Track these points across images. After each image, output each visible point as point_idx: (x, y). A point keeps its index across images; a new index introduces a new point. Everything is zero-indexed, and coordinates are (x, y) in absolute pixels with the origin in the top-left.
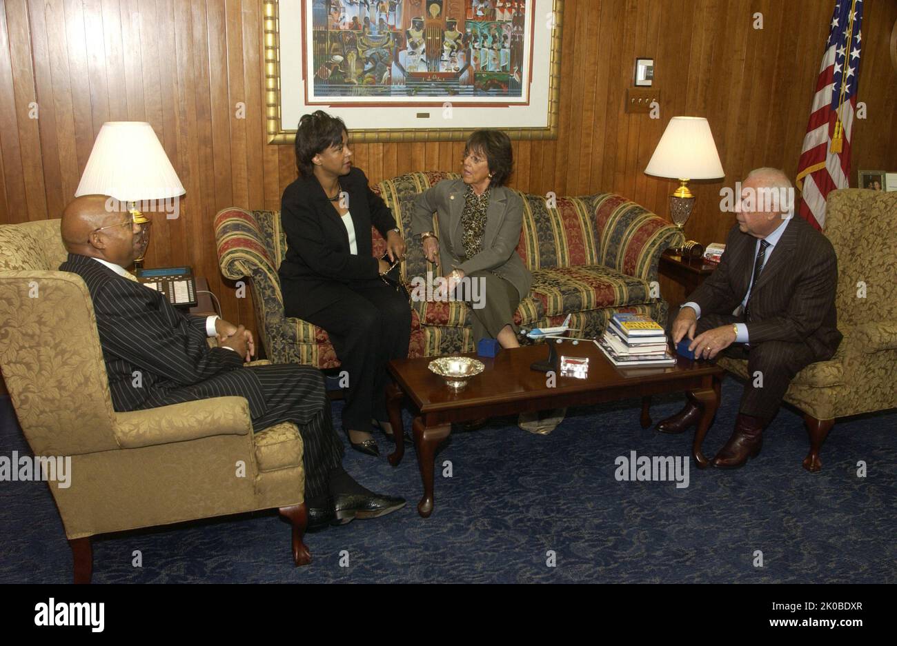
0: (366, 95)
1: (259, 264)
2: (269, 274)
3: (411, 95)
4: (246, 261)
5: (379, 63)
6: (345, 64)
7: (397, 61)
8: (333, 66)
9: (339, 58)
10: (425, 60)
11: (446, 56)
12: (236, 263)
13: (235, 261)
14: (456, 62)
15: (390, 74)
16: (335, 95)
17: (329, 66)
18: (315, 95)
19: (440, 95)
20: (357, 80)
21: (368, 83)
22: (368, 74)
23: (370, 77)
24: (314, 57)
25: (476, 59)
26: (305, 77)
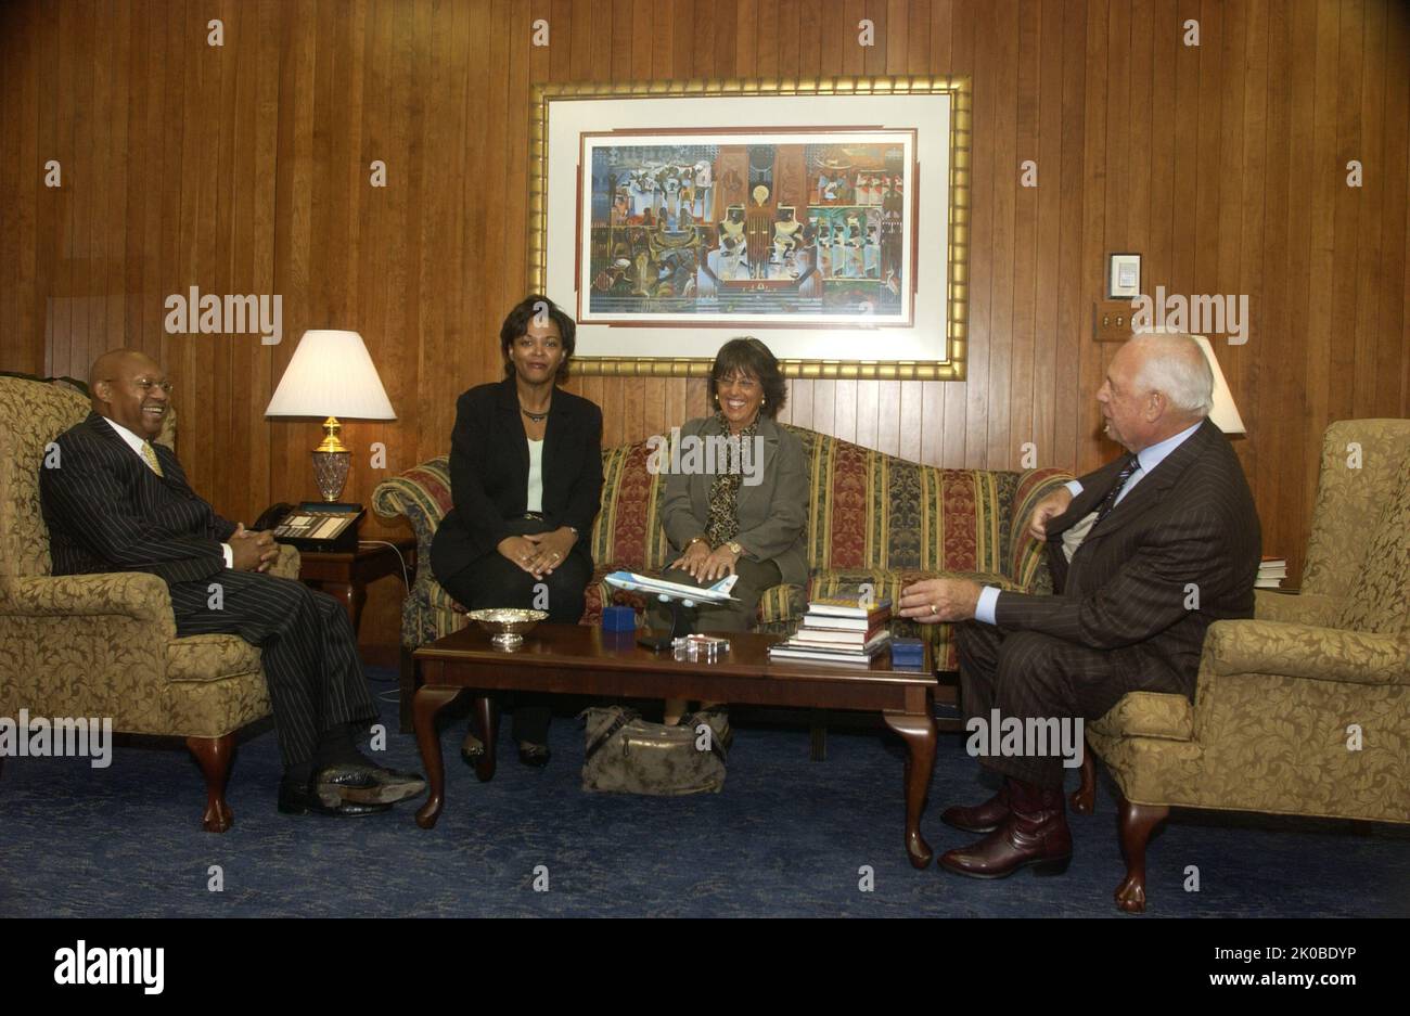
0: (660, 312)
1: (417, 499)
2: (428, 514)
3: (726, 312)
4: (402, 494)
5: (680, 268)
6: (632, 270)
7: (705, 264)
8: (616, 274)
9: (625, 262)
10: (746, 263)
11: (777, 257)
12: (389, 495)
13: (387, 492)
14: (792, 265)
15: (696, 283)
16: (618, 311)
17: (611, 273)
18: (591, 311)
19: (770, 312)
20: (648, 291)
21: (663, 295)
22: (664, 283)
23: (667, 287)
24: (592, 263)
25: (824, 260)
26: (578, 287)
